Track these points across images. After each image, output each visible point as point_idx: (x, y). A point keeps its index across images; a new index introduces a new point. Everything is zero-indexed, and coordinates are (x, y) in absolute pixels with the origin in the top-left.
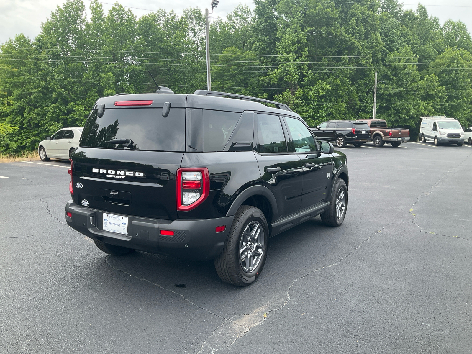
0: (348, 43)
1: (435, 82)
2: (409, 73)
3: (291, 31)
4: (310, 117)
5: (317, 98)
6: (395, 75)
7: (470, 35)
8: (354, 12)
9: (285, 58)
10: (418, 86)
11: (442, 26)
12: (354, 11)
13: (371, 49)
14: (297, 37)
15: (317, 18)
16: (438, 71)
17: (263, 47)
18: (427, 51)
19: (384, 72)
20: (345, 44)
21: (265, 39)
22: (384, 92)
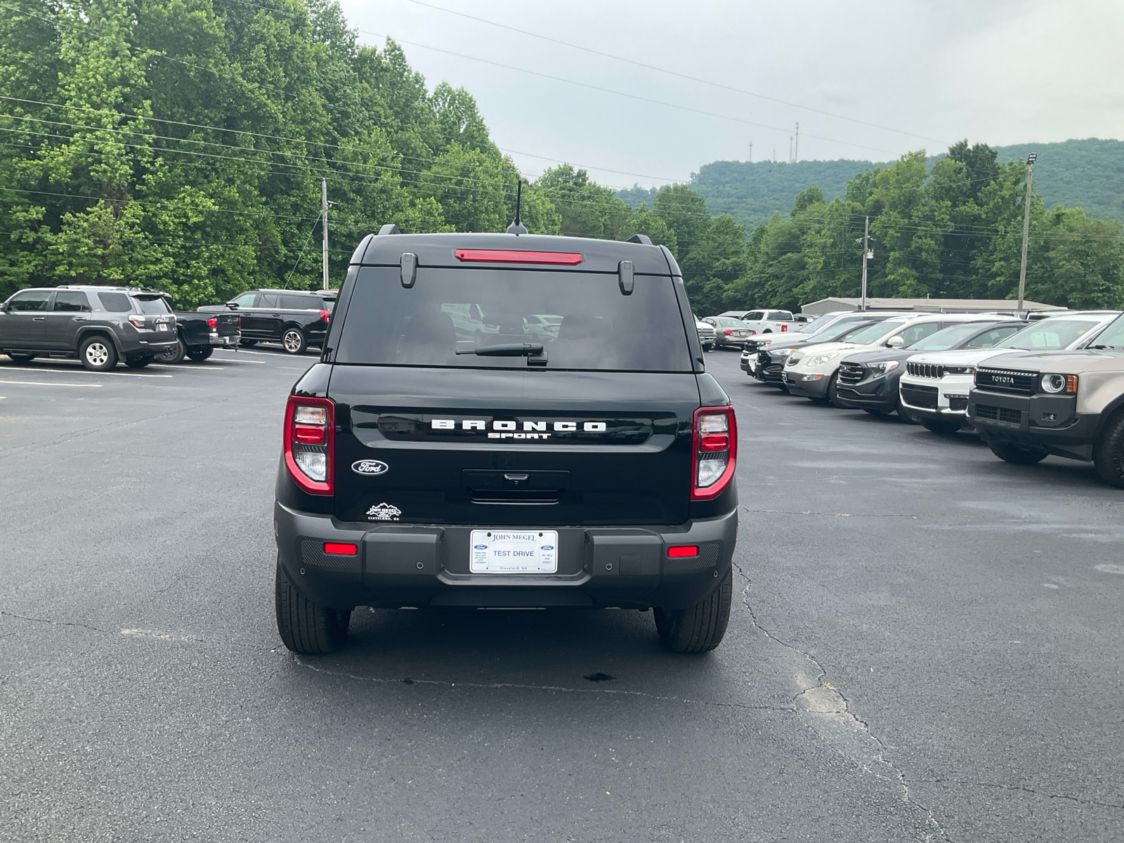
0: (250, 104)
1: (436, 215)
2: (387, 189)
3: (102, 49)
4: (166, 275)
5: (183, 230)
6: (358, 192)
7: (484, 122)
8: (258, 31)
9: (89, 118)
10: (407, 221)
11: (430, 95)
12: (260, 29)
13: (302, 124)
14: (120, 69)
15: (171, 28)
16: (440, 192)
17: (18, 79)
18: (412, 145)
19: (335, 183)
20: (245, 104)
21: (22, 58)
22: (338, 228)
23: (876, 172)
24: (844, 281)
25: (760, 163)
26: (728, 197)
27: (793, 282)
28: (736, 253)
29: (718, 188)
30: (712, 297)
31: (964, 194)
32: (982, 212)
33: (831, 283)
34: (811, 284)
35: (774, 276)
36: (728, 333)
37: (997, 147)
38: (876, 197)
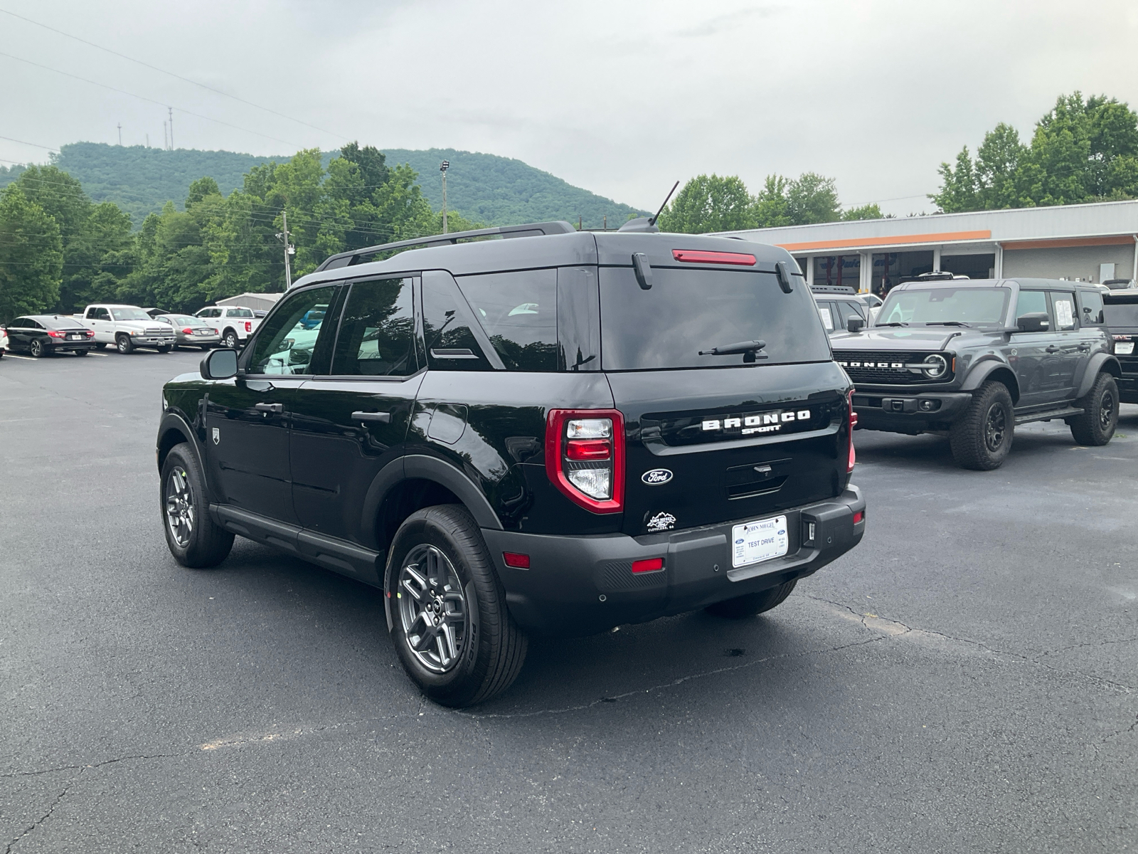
23: (273, 167)
24: (253, 277)
25: (131, 148)
26: (99, 183)
27: (196, 277)
28: (126, 244)
29: (85, 172)
30: (103, 293)
31: (359, 193)
32: (378, 212)
33: (239, 278)
34: (217, 279)
35: (174, 270)
36: (188, 332)
37: (384, 151)
38: (276, 192)
